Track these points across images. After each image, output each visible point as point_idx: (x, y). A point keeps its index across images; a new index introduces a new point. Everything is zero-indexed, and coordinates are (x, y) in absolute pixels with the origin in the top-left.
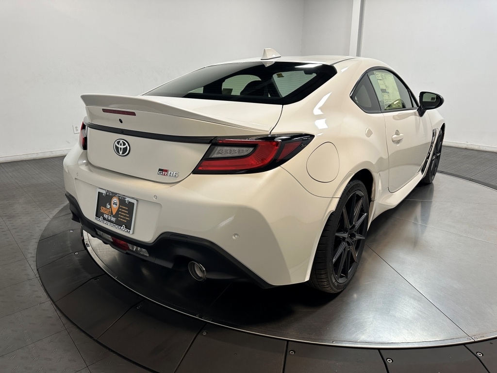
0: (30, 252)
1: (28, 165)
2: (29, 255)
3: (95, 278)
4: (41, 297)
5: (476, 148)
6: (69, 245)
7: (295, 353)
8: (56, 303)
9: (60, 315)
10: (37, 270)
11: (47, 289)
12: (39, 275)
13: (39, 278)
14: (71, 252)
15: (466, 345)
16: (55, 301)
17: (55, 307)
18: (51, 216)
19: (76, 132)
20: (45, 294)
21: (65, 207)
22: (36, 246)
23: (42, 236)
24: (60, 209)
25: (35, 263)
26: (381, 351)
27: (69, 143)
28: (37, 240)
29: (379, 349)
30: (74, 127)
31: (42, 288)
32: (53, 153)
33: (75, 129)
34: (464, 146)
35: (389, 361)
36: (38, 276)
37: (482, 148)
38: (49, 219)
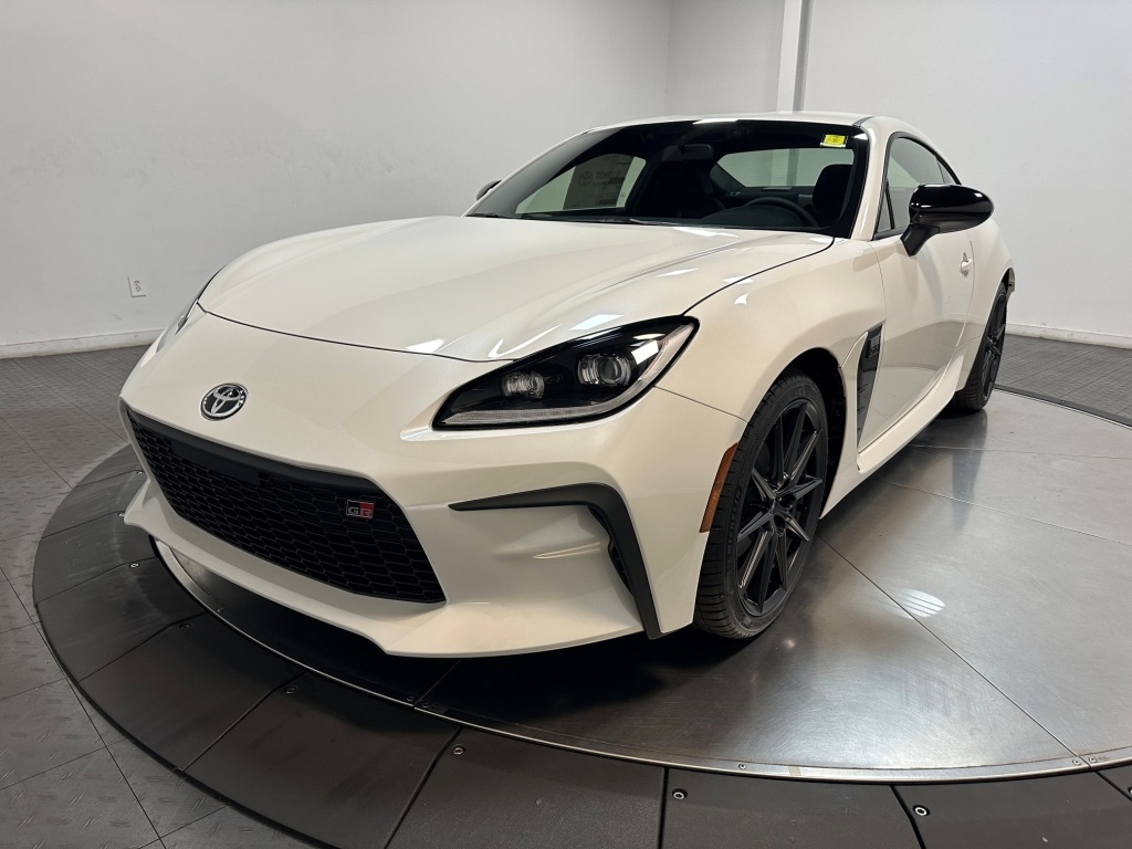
0: (18, 564)
1: (20, 369)
2: (16, 573)
3: (181, 623)
4: (42, 670)
5: (1064, 336)
6: (117, 547)
7: (685, 796)
8: (82, 684)
9: (91, 711)
10: (36, 606)
11: (58, 649)
12: (40, 617)
13: (39, 626)
14: (121, 561)
15: (1101, 772)
16: (78, 678)
17: (79, 694)
18: (73, 482)
19: (135, 294)
20: (54, 662)
21: (107, 461)
22: (34, 550)
23: (49, 527)
24: (95, 465)
25: (31, 589)
26: (897, 788)
27: (119, 319)
28: (38, 538)
29: (893, 785)
30: (132, 283)
31: (46, 649)
32: (80, 343)
33: (133, 287)
34: (1038, 333)
35: (920, 813)
36: (36, 619)
37: (1077, 338)
38: (67, 489)
